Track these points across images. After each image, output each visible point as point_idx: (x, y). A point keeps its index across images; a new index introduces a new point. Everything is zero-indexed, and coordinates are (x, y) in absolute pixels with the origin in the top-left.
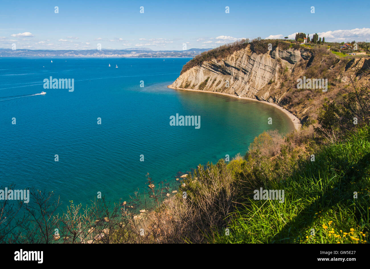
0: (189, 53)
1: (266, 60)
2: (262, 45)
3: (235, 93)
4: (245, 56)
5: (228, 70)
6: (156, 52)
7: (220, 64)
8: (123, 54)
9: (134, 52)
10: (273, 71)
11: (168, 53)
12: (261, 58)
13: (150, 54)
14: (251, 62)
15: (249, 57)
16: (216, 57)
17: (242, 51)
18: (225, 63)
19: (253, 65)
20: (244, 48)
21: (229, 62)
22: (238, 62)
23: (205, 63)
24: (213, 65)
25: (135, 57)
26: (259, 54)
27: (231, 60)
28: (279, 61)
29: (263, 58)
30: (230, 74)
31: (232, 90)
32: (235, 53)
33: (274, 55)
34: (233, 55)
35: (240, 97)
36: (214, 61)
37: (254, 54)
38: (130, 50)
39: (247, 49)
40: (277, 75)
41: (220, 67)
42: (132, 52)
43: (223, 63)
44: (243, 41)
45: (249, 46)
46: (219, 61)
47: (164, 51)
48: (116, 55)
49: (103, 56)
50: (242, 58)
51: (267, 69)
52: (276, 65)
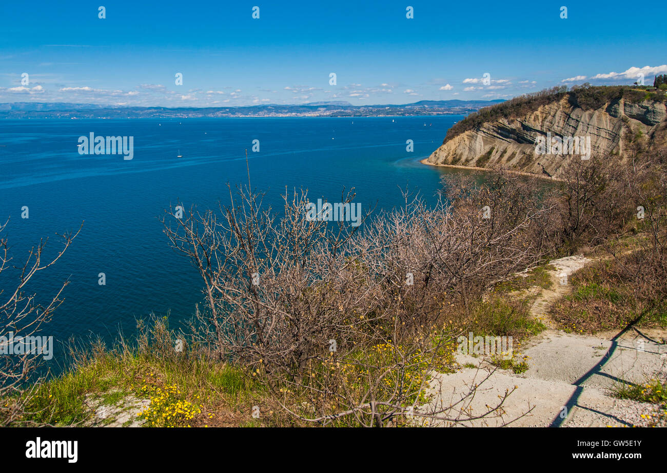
0: (417, 108)
1: (599, 119)
2: (592, 96)
3: (545, 172)
4: (559, 113)
5: (528, 135)
6: (359, 107)
7: (513, 126)
8: (305, 111)
9: (322, 109)
10: (614, 137)
11: (380, 109)
12: (591, 116)
13: (349, 111)
14: (573, 123)
15: (568, 116)
16: (506, 116)
17: (554, 106)
18: (522, 125)
19: (576, 129)
20: (558, 101)
21: (531, 123)
22: (547, 123)
23: (486, 124)
24: (500, 128)
25: (324, 116)
26: (587, 110)
27: (534, 119)
28: (624, 120)
29: (595, 117)
30: (531, 143)
31: (536, 168)
32: (540, 109)
33: (616, 112)
34: (538, 113)
35: (554, 178)
36: (503, 121)
37: (577, 111)
38: (315, 105)
39: (563, 102)
40: (621, 143)
41: (513, 131)
42: (320, 109)
43: (519, 125)
44: (557, 89)
45: (566, 97)
46: (512, 121)
47: (373, 107)
48: (294, 114)
49: (274, 115)
50: (554, 116)
51: (603, 134)
52: (620, 127)
